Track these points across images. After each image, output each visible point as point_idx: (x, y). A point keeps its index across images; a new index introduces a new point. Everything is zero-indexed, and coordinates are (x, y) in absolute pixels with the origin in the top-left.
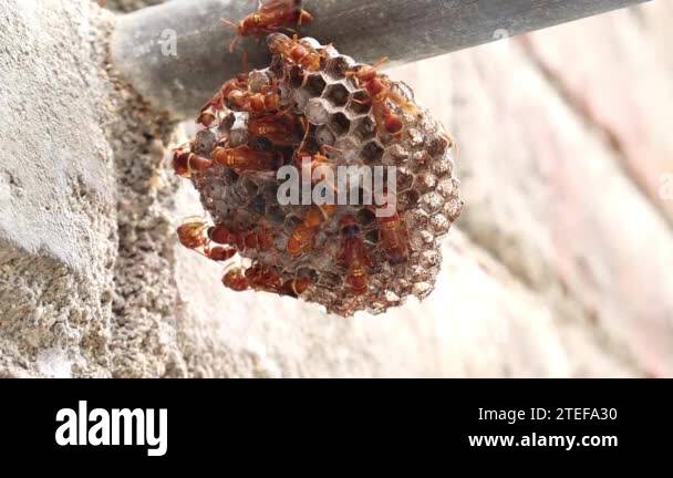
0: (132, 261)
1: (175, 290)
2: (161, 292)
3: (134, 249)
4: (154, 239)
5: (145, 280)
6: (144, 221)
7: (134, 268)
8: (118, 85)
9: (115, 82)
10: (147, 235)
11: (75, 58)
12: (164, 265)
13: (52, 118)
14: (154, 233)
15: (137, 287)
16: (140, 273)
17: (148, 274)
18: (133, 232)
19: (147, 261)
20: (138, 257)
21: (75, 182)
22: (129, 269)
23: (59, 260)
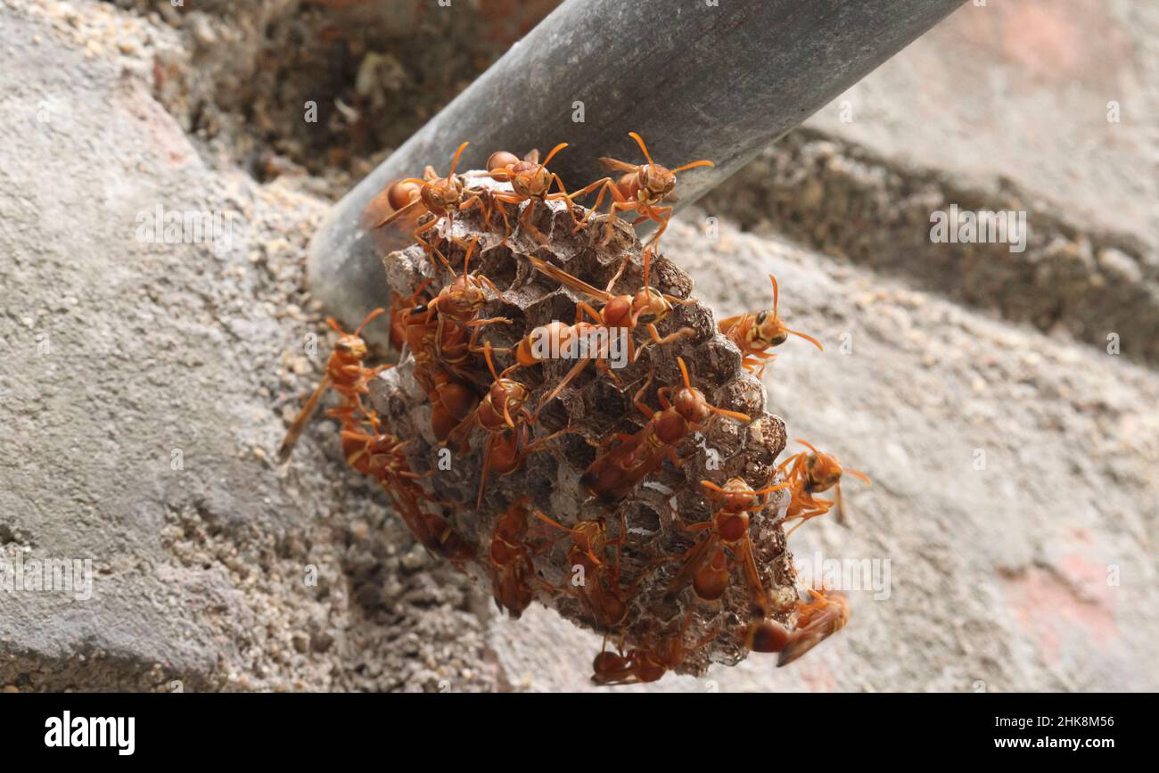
0: (396, 629)
1: (493, 668)
2: (460, 675)
3: (399, 608)
4: (441, 583)
5: (423, 660)
6: (411, 555)
7: (398, 642)
8: (322, 326)
9: (316, 322)
10: (424, 578)
11: (206, 299)
12: (466, 626)
13: (122, 412)
14: (438, 572)
15: (403, 675)
16: (411, 649)
17: (428, 650)
18: (393, 578)
19: (422, 625)
20: (408, 621)
21: (189, 513)
22: (391, 646)
23: (135, 659)
